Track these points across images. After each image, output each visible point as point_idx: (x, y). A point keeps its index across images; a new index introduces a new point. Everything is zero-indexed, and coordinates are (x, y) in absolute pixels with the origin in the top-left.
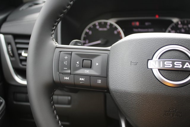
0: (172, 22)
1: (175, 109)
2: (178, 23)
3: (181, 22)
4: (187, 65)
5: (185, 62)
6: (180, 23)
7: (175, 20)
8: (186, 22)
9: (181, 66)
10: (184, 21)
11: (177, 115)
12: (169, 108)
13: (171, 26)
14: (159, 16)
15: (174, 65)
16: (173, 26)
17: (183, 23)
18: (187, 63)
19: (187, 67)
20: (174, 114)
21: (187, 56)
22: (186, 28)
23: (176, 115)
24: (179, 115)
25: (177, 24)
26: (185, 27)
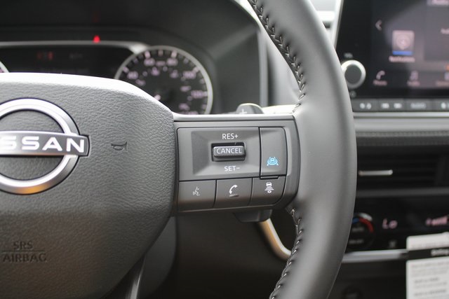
0: (130, 53)
1: (28, 244)
2: (143, 54)
3: (150, 52)
4: (52, 144)
5: (49, 137)
6: (148, 55)
7: (137, 49)
8: (161, 53)
9: (37, 145)
10: (157, 51)
11: (36, 258)
12: (12, 244)
13: (127, 61)
14: (101, 39)
15: (21, 145)
16: (132, 62)
17: (154, 55)
18: (53, 140)
19: (52, 147)
20: (27, 255)
21: (55, 123)
22: (162, 67)
23: (32, 258)
24: (40, 257)
25: (141, 58)
26: (160, 63)
